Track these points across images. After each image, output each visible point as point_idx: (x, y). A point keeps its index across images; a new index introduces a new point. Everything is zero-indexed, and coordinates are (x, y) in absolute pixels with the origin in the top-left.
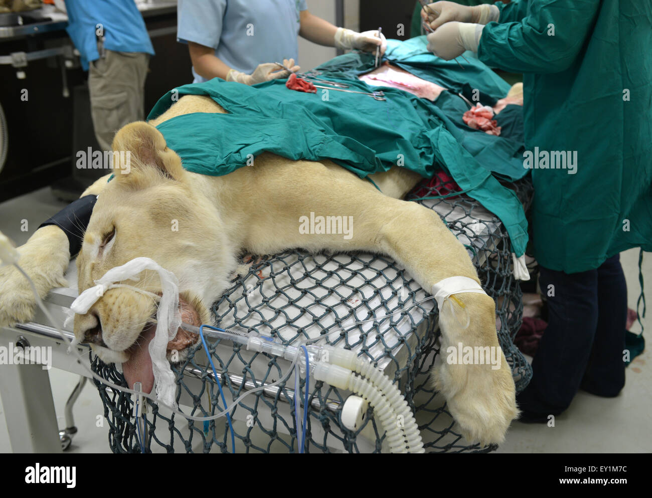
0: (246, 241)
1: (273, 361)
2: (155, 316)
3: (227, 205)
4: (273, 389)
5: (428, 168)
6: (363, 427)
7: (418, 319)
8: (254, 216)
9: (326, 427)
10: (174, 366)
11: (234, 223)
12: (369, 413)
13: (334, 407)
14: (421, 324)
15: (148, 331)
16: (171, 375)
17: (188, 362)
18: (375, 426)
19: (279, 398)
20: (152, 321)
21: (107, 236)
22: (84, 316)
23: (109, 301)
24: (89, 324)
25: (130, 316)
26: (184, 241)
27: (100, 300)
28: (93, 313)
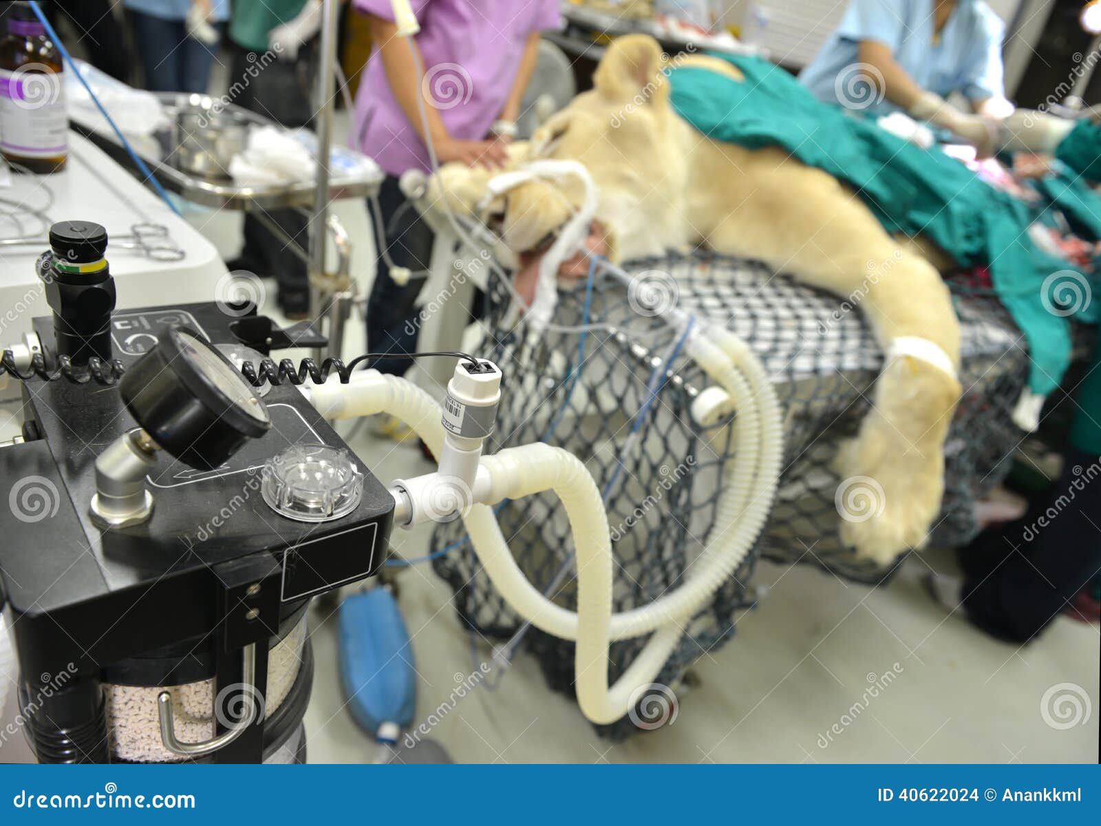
0: (707, 231)
1: (658, 322)
2: (561, 227)
3: (703, 177)
4: (640, 351)
5: (968, 255)
6: (713, 427)
7: (850, 363)
8: (728, 205)
9: (677, 412)
10: (561, 293)
11: (699, 200)
12: (727, 418)
13: (693, 391)
14: (852, 372)
15: (548, 241)
16: (552, 297)
17: (573, 295)
18: (729, 435)
19: (642, 363)
20: (556, 233)
21: (557, 135)
22: (496, 197)
23: (525, 191)
24: (498, 207)
25: (536, 213)
26: (631, 171)
27: (518, 188)
28: (505, 197)
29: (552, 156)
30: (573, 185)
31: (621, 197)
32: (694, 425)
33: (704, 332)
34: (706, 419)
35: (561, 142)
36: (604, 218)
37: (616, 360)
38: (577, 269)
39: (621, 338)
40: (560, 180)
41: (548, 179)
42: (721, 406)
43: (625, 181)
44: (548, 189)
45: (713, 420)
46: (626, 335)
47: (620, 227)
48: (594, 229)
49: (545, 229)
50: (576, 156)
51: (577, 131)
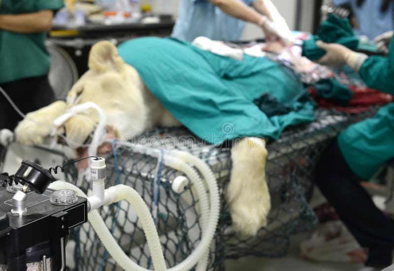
2: (93, 133)
4: (144, 174)
6: (183, 192)
9: (168, 193)
12: (188, 187)
13: (171, 181)
15: (88, 140)
18: (192, 193)
19: (147, 179)
20: (91, 136)
21: (79, 94)
22: (59, 127)
23: (72, 121)
24: (61, 131)
25: (80, 129)
26: (116, 101)
27: (68, 120)
28: (63, 126)
29: (80, 103)
30: (93, 113)
31: (115, 113)
32: (176, 194)
33: (169, 154)
34: (179, 190)
35: (81, 96)
36: (110, 124)
37: (136, 181)
38: (105, 149)
39: (135, 172)
40: (87, 112)
41: (81, 113)
42: (184, 182)
43: (115, 106)
44: (81, 118)
45: (182, 189)
46: (137, 170)
47: (119, 126)
48: (108, 129)
49: (86, 135)
50: (91, 100)
51: (87, 89)
